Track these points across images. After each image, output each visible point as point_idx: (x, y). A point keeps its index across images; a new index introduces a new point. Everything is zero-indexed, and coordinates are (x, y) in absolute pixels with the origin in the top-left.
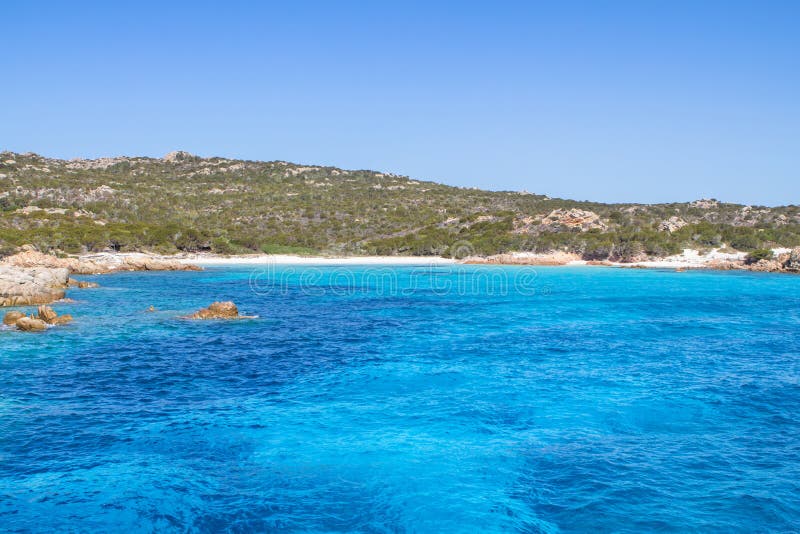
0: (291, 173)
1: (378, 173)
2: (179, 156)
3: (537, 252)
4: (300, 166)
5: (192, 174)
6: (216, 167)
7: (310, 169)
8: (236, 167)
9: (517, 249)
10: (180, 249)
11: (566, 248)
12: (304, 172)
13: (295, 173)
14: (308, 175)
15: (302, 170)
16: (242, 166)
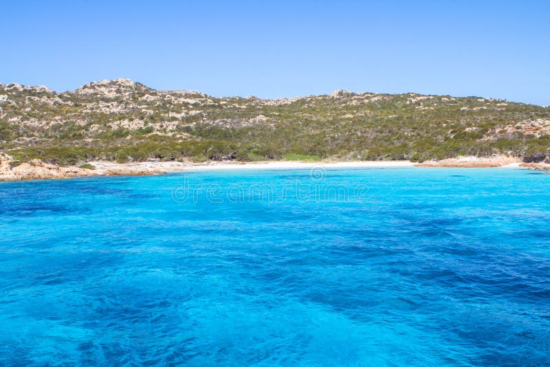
0: (411, 101)
1: (481, 98)
2: (341, 93)
4: (419, 95)
5: (343, 105)
6: (362, 99)
7: (426, 98)
8: (376, 99)
9: (463, 154)
11: (509, 152)
12: (421, 100)
13: (414, 101)
14: (424, 102)
15: (419, 98)
16: (380, 98)
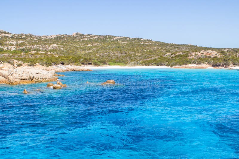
0: (113, 39)
1: (142, 39)
2: (77, 34)
3: (197, 64)
5: (82, 40)
6: (89, 37)
7: (120, 38)
8: (96, 37)
9: (190, 63)
10: (83, 64)
11: (207, 63)
13: (115, 39)
14: (119, 40)
15: (117, 38)
16: (97, 37)
